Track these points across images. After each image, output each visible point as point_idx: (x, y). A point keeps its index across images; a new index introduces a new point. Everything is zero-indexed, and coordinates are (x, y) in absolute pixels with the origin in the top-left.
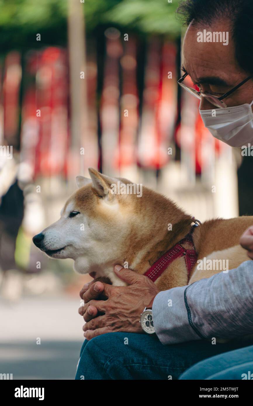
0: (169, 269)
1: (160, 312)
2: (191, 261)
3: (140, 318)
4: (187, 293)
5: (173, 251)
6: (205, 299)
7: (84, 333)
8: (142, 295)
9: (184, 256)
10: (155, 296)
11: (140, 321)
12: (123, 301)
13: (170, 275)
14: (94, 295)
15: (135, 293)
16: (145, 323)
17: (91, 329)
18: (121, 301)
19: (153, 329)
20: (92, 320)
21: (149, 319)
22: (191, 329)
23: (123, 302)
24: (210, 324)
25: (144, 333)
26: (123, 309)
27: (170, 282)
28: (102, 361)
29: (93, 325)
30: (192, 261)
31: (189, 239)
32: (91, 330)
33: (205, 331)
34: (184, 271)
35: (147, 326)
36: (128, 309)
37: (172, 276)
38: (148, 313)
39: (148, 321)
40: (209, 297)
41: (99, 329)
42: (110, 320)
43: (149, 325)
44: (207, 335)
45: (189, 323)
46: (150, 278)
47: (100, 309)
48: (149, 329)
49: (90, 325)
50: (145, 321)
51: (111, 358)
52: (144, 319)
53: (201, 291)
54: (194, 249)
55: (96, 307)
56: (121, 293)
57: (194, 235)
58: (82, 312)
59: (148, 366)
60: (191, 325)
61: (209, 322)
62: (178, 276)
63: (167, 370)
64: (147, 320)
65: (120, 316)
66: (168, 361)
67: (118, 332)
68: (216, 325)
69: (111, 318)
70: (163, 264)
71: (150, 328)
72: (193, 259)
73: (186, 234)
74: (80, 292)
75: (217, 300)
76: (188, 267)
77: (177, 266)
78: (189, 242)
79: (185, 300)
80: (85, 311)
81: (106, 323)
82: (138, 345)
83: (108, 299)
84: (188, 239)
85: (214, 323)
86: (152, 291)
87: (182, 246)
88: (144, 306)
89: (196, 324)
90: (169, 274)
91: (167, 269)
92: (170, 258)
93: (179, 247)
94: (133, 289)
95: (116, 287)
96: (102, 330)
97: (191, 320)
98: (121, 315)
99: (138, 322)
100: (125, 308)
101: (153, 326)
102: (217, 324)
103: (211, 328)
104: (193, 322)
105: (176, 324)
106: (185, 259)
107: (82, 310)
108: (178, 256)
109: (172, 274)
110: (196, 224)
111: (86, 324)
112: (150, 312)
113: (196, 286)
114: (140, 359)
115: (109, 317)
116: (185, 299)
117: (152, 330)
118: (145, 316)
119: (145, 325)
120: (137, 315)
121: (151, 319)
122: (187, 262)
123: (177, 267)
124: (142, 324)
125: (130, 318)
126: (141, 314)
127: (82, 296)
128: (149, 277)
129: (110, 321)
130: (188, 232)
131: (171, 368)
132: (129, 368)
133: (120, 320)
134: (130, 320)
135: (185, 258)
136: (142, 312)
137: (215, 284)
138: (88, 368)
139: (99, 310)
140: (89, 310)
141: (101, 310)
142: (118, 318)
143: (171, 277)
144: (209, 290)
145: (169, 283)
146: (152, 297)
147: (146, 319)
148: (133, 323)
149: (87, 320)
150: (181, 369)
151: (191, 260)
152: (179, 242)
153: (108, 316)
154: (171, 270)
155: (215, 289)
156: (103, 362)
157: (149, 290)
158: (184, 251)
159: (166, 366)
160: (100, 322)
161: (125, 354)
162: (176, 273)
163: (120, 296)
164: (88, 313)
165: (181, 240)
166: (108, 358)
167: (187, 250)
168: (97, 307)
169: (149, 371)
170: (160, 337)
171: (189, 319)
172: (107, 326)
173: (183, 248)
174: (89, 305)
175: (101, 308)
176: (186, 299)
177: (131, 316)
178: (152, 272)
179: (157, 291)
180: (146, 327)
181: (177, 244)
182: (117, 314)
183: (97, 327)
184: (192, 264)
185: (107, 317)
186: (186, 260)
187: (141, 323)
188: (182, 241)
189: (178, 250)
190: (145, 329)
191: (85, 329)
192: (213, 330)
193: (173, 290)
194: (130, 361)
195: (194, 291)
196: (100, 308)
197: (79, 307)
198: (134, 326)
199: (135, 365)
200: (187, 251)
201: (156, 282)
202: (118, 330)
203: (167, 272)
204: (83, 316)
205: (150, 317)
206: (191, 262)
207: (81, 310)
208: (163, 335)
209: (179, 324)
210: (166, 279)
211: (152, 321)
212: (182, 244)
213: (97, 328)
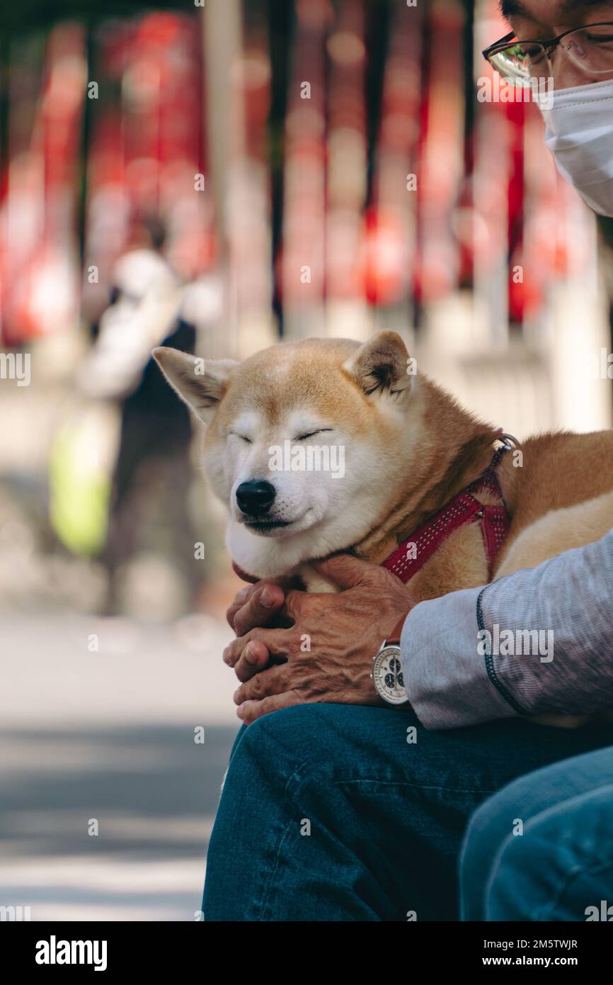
0: (443, 551)
1: (419, 650)
2: (495, 532)
3: (371, 667)
4: (484, 601)
5: (453, 509)
6: (525, 613)
7: (238, 710)
8: (373, 611)
9: (480, 521)
10: (407, 613)
11: (371, 676)
12: (331, 629)
13: (446, 566)
14: (261, 617)
15: (359, 608)
16: (384, 677)
17: (253, 698)
18: (326, 629)
19: (402, 693)
20: (258, 676)
21: (392, 669)
22: (493, 689)
23: (331, 632)
24: (537, 675)
25: (381, 703)
26: (330, 646)
27: (445, 583)
28: (280, 772)
29: (258, 688)
30: (497, 532)
31: (490, 480)
32: (255, 701)
33: (527, 694)
34: (479, 556)
35: (389, 686)
36: (342, 648)
37: (450, 568)
38: (391, 654)
39: (391, 674)
40: (535, 610)
41: (274, 697)
42: (299, 674)
43: (395, 683)
44: (533, 703)
45: (487, 674)
46: (397, 574)
47: (276, 650)
48: (395, 693)
49: (251, 689)
50: (383, 674)
51: (303, 765)
52: (382, 670)
53: (517, 596)
54: (503, 505)
55: (266, 645)
56: (325, 608)
57: (500, 470)
58: (231, 660)
59: (394, 783)
60: (492, 679)
61: (534, 669)
62: (464, 567)
63: (440, 794)
64: (389, 671)
65: (324, 664)
66: (441, 772)
67: (319, 702)
68: (552, 676)
69: (300, 671)
70: (429, 539)
71: (396, 690)
72: (501, 528)
73: (483, 468)
74: (228, 610)
75: (554, 615)
76: (489, 546)
77: (463, 544)
78: (491, 488)
79: (478, 619)
80: (240, 655)
81: (289, 682)
82: (369, 732)
83: (293, 625)
84: (487, 482)
85: (548, 673)
86: (399, 603)
87: (472, 497)
88: (380, 638)
89: (505, 677)
90: (443, 564)
91: (436, 553)
92: (445, 525)
93: (467, 499)
94: (354, 599)
95: (312, 596)
96: (281, 699)
97: (492, 665)
98: (325, 661)
99: (368, 676)
100: (334, 644)
101: (402, 685)
102: (554, 675)
103: (540, 685)
104: (496, 672)
105: (458, 677)
106: (482, 529)
107: (233, 654)
108: (465, 520)
109: (449, 564)
110: (506, 444)
111: (241, 688)
112: (395, 652)
113: (504, 585)
114: (373, 768)
115: (298, 668)
116: (478, 615)
117: (400, 696)
118: (383, 661)
119: (384, 683)
120: (364, 661)
121: (398, 668)
122: (485, 536)
123: (462, 547)
124: (377, 682)
125: (347, 667)
126: (374, 658)
127: (232, 619)
128: (393, 571)
129: (300, 676)
130: (487, 464)
131: (449, 790)
132: (347, 789)
133: (323, 674)
134: (347, 672)
135: (480, 524)
136: (376, 652)
137: (551, 578)
138: (248, 790)
139: (274, 652)
140: (249, 652)
141: (277, 652)
142: (320, 669)
143: (449, 570)
144: (536, 594)
145: (442, 585)
146: (400, 616)
147: (386, 669)
148: (355, 679)
149: (244, 676)
150: (472, 791)
151: (496, 529)
152: (467, 488)
153: (295, 666)
154: (448, 553)
155: (550, 589)
156: (284, 774)
157: (392, 600)
158: (479, 508)
159: (437, 785)
160: (276, 680)
161: (336, 755)
162: (459, 560)
163: (323, 615)
164: (245, 659)
165: (472, 484)
166: (296, 766)
167: (487, 506)
168: (268, 644)
169: (396, 797)
170: (420, 710)
171: (487, 663)
172: (293, 689)
173: (475, 500)
174: (249, 640)
175: (277, 647)
176: (482, 617)
177: (350, 662)
178: (400, 559)
179: (411, 602)
180: (387, 688)
181: (462, 492)
182: (316, 660)
183: (269, 692)
184: (497, 541)
185: (292, 667)
186: (484, 531)
187: (375, 679)
188: (472, 487)
189: (465, 506)
190: (384, 692)
191: (240, 699)
192: (546, 691)
193: (450, 598)
194: (351, 772)
195: (500, 595)
196: (275, 646)
197: (224, 648)
198: (357, 686)
199: (361, 782)
200: (487, 509)
201: (410, 584)
202: (319, 698)
203: (437, 558)
204: (233, 669)
205: (395, 664)
206: (496, 535)
207: (230, 654)
208: (425, 705)
209: (464, 676)
210: (434, 575)
211: (399, 673)
212: (473, 492)
213: (269, 696)
